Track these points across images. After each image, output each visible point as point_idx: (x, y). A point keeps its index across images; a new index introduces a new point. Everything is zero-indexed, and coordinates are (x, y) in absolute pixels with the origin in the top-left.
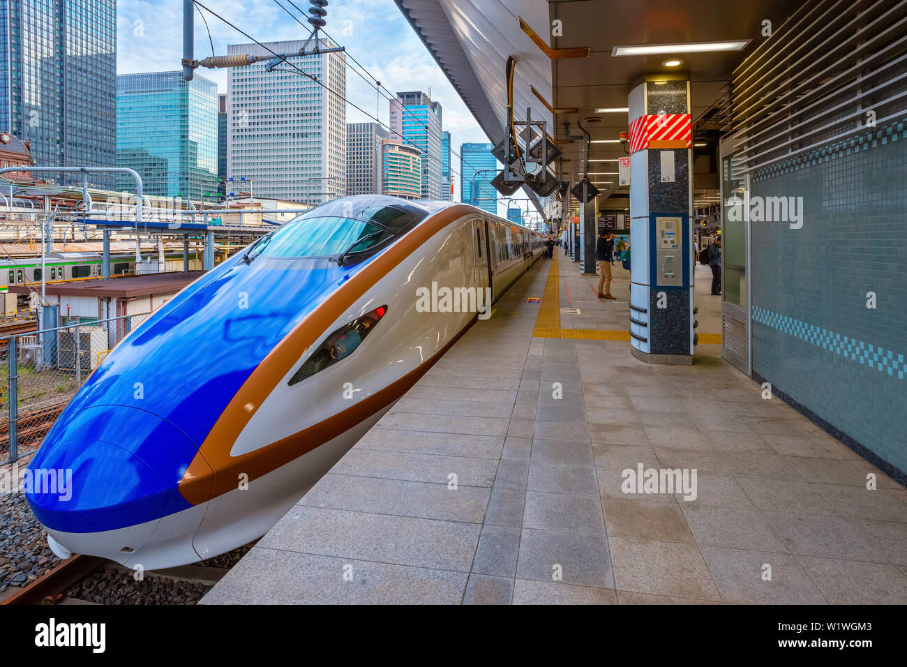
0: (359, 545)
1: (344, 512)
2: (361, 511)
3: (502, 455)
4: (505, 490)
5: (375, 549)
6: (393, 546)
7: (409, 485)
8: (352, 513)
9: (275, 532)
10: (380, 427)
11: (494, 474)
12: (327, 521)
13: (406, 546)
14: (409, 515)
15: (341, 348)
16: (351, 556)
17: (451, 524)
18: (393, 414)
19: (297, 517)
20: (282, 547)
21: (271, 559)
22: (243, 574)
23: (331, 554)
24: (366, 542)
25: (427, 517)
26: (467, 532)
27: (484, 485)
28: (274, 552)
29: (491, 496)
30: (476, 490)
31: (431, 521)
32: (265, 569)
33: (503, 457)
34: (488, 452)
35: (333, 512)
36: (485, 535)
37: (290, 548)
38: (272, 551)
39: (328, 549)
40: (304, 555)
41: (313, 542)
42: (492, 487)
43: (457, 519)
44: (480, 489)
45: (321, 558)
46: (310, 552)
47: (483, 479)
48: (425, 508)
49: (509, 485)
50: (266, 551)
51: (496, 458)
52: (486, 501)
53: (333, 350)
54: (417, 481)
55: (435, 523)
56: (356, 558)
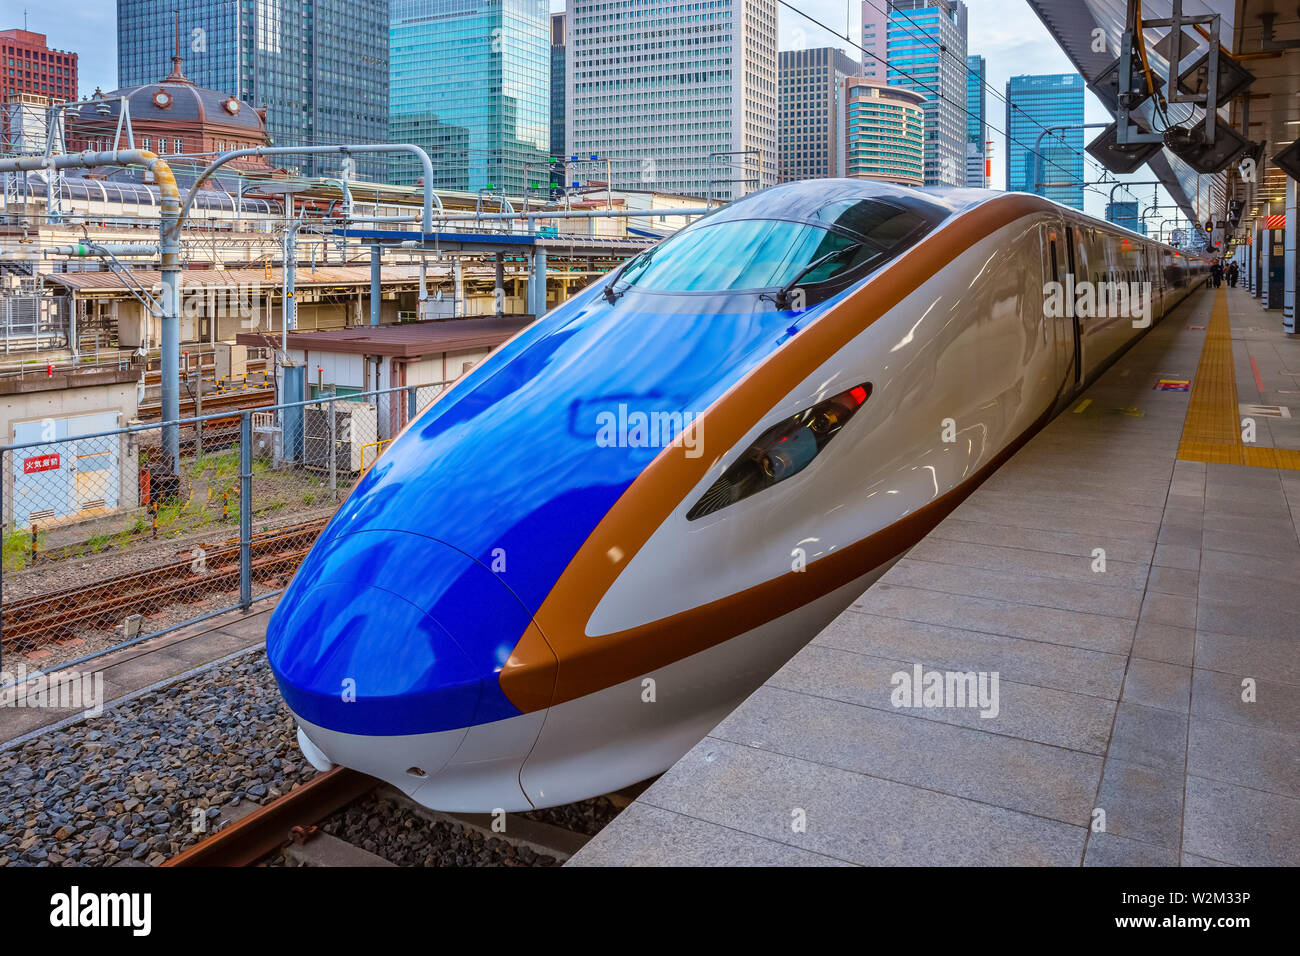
0: (831, 828)
1: (799, 763)
2: (831, 765)
3: (1122, 689)
4: (1133, 767)
5: (863, 841)
6: (899, 841)
7: (926, 727)
8: (814, 767)
9: (673, 780)
10: (861, 610)
11: (1109, 728)
12: (768, 773)
13: (926, 846)
14: (929, 786)
15: (782, 458)
16: (816, 848)
17: (1019, 817)
18: (886, 587)
19: (710, 759)
20: (684, 809)
21: (666, 828)
22: (617, 847)
23: (777, 837)
24: (845, 825)
25: (966, 795)
26: (1054, 838)
27: (1088, 749)
28: (671, 817)
29: (1103, 773)
30: (1070, 756)
31: (976, 805)
32: (657, 845)
33: (1125, 696)
34: (1090, 683)
35: (780, 759)
36: (1095, 851)
37: (700, 814)
38: (668, 814)
39: (771, 826)
40: (727, 830)
41: (741, 810)
42: (1105, 755)
43: (1032, 810)
44: (1079, 757)
45: (759, 841)
46: (737, 826)
47: (1084, 736)
48: (961, 776)
49: (1143, 757)
50: (656, 813)
51: (1109, 696)
52: (1094, 782)
53: (767, 462)
54: (942, 723)
55: (985, 810)
56: (825, 851)
